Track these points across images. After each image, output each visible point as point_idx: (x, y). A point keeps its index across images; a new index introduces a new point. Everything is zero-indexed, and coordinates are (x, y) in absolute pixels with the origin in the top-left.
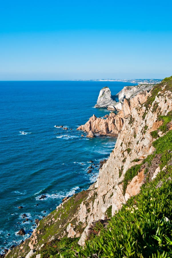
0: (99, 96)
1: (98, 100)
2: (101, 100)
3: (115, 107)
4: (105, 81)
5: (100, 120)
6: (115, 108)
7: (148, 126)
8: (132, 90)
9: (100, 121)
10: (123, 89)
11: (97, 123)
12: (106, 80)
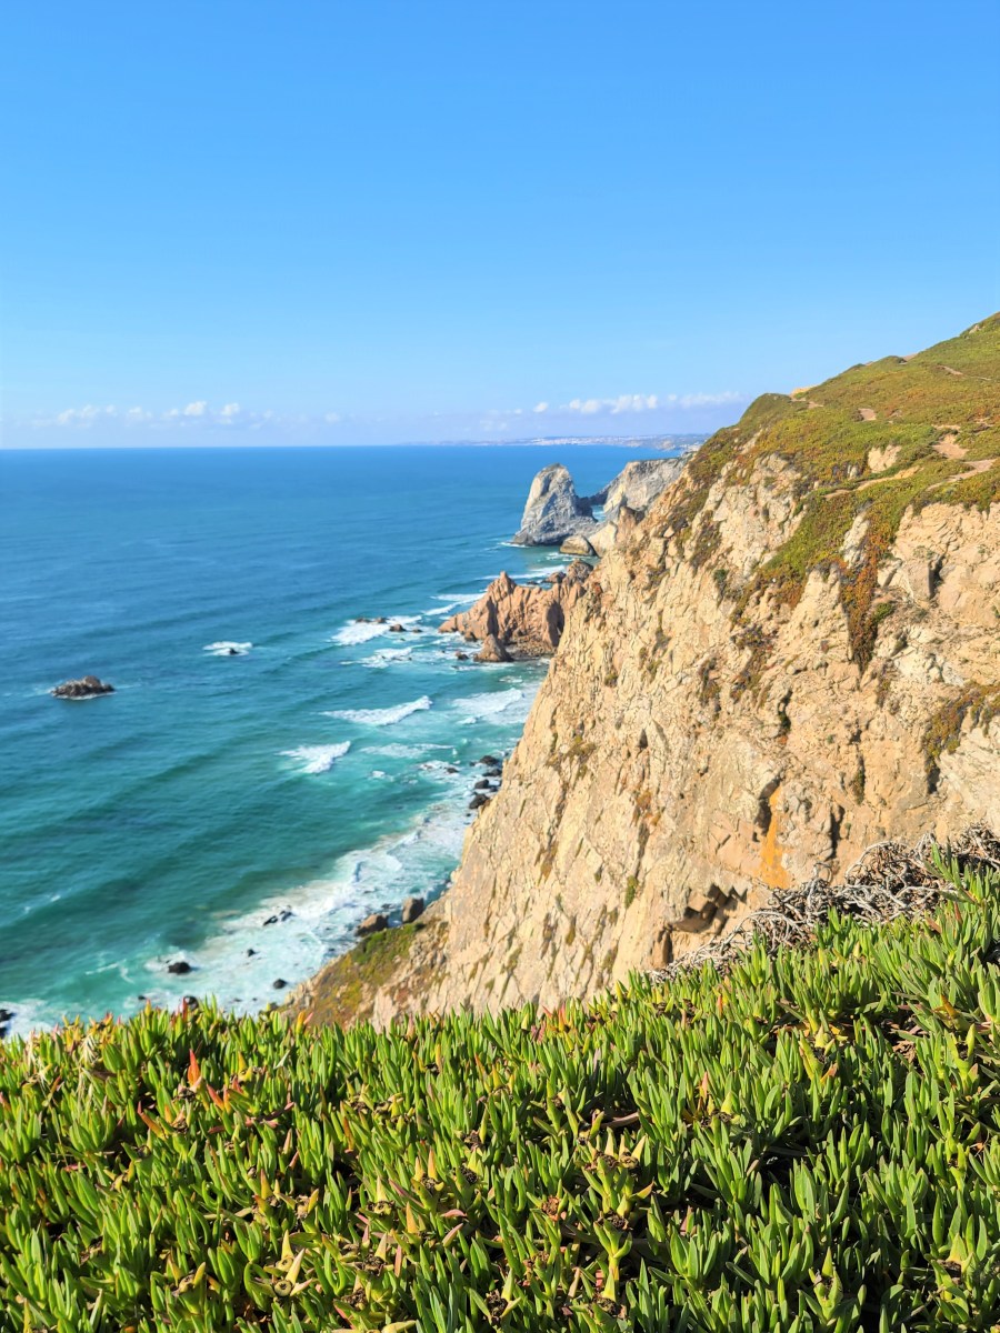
0: (530, 501)
1: (525, 515)
2: (535, 516)
3: (591, 539)
4: (558, 442)
5: (527, 591)
6: (589, 544)
7: (669, 639)
8: (655, 475)
9: (527, 599)
10: (623, 472)
11: (516, 607)
12: (565, 442)
